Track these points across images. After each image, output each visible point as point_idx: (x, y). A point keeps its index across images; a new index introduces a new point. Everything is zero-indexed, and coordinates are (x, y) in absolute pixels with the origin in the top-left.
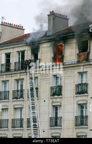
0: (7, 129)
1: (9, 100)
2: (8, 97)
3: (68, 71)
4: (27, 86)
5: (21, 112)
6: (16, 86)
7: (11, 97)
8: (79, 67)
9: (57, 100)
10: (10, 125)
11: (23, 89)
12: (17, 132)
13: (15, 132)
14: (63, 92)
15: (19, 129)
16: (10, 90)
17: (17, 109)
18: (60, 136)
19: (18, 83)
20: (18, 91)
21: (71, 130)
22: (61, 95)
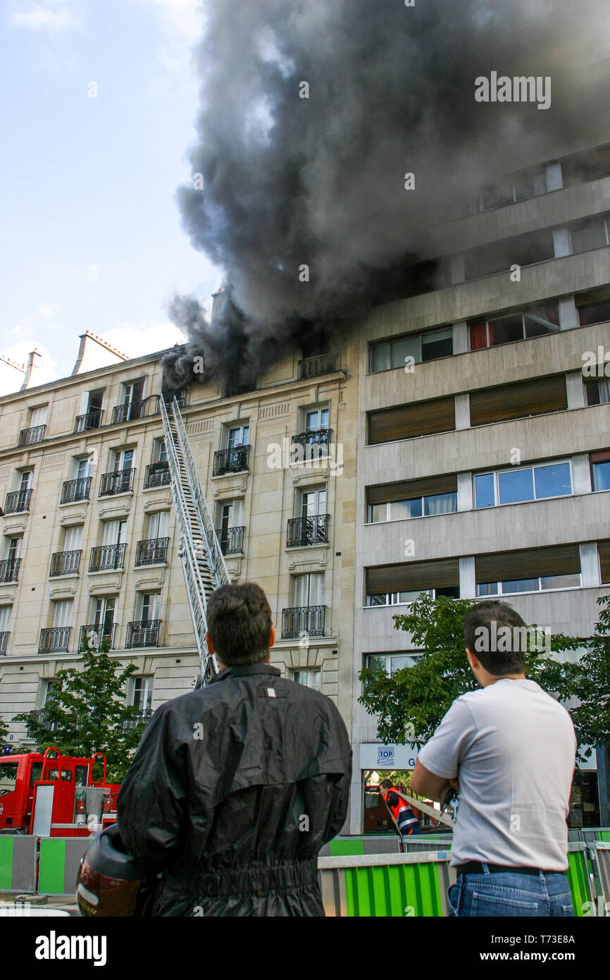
0: (76, 575)
1: (88, 499)
2: (87, 493)
3: (268, 407)
4: (141, 460)
5: (120, 530)
6: (112, 466)
7: (95, 492)
8: (305, 393)
9: (233, 484)
10: (86, 564)
11: (133, 466)
12: (104, 581)
13: (98, 582)
14: (251, 463)
15: (112, 571)
16: (93, 475)
17: (108, 524)
18: (237, 581)
19: (118, 458)
20: (116, 475)
21: (274, 560)
22: (246, 468)
